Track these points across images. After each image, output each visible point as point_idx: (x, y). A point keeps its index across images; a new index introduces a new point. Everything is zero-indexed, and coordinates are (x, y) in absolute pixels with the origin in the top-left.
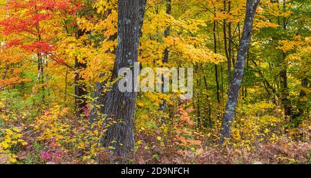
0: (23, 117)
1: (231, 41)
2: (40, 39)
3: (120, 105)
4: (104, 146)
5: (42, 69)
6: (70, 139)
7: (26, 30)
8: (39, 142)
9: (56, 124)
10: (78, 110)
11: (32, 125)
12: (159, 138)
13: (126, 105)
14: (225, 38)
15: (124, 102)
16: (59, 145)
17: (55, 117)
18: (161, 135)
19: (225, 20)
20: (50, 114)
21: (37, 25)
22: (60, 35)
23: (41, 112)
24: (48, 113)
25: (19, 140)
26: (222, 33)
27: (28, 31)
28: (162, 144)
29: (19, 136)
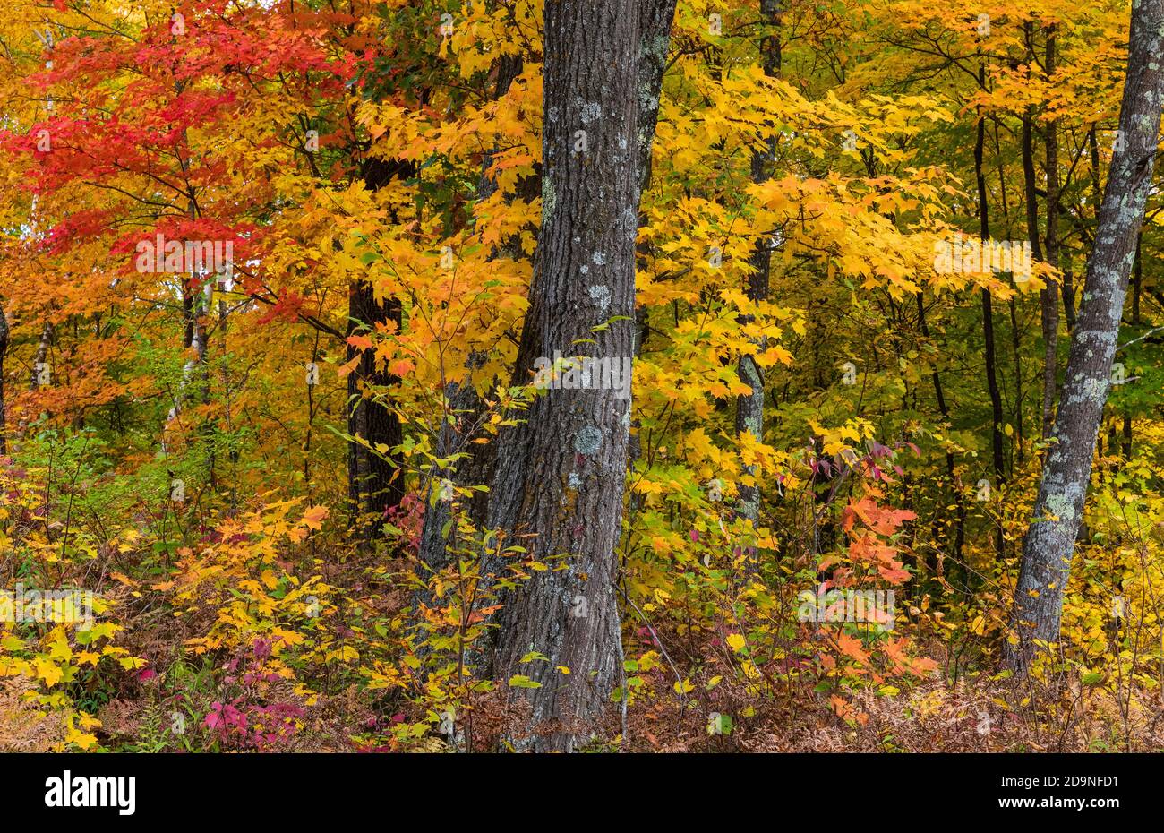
0: (124, 548)
1: (1056, 208)
2: (193, 203)
3: (556, 490)
4: (489, 674)
5: (204, 340)
6: (334, 648)
7: (133, 168)
8: (195, 662)
9: (272, 582)
10: (365, 520)
11: (165, 586)
12: (736, 642)
13: (584, 490)
14: (1031, 191)
15: (574, 480)
16: (286, 673)
17: (267, 549)
18: (746, 628)
19: (1030, 108)
20: (244, 537)
21: (177, 142)
22: (282, 183)
23: (200, 531)
24: (235, 529)
25: (108, 650)
26: (1016, 169)
27: (140, 171)
28: (750, 669)
29: (109, 629)
